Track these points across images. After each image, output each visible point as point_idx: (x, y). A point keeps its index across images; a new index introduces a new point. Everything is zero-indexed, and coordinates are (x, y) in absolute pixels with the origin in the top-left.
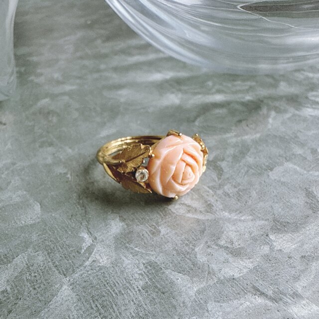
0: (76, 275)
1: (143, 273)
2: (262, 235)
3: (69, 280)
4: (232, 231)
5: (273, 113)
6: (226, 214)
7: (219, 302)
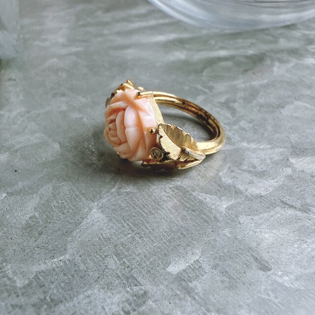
0: (104, 200)
1: (171, 196)
2: (283, 160)
3: (98, 205)
4: (253, 157)
5: (277, 64)
6: (245, 144)
7: (249, 215)
